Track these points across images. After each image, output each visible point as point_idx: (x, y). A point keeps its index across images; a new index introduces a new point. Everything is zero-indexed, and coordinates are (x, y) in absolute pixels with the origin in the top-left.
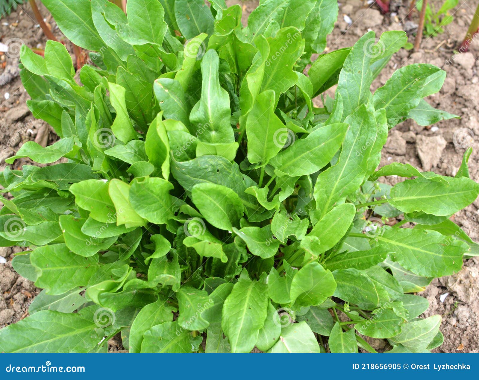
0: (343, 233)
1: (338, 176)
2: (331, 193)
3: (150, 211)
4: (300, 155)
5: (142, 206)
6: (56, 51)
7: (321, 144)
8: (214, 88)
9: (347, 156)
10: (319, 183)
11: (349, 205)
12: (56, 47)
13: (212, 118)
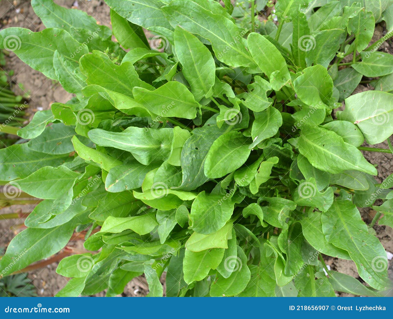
0: (274, 48)
1: (222, 41)
2: (236, 51)
3: (221, 217)
4: (197, 73)
5: (215, 223)
6: (67, 266)
7: (190, 53)
8: (123, 139)
9: (206, 31)
10: (225, 61)
11: (249, 38)
12: (63, 266)
13: (149, 145)
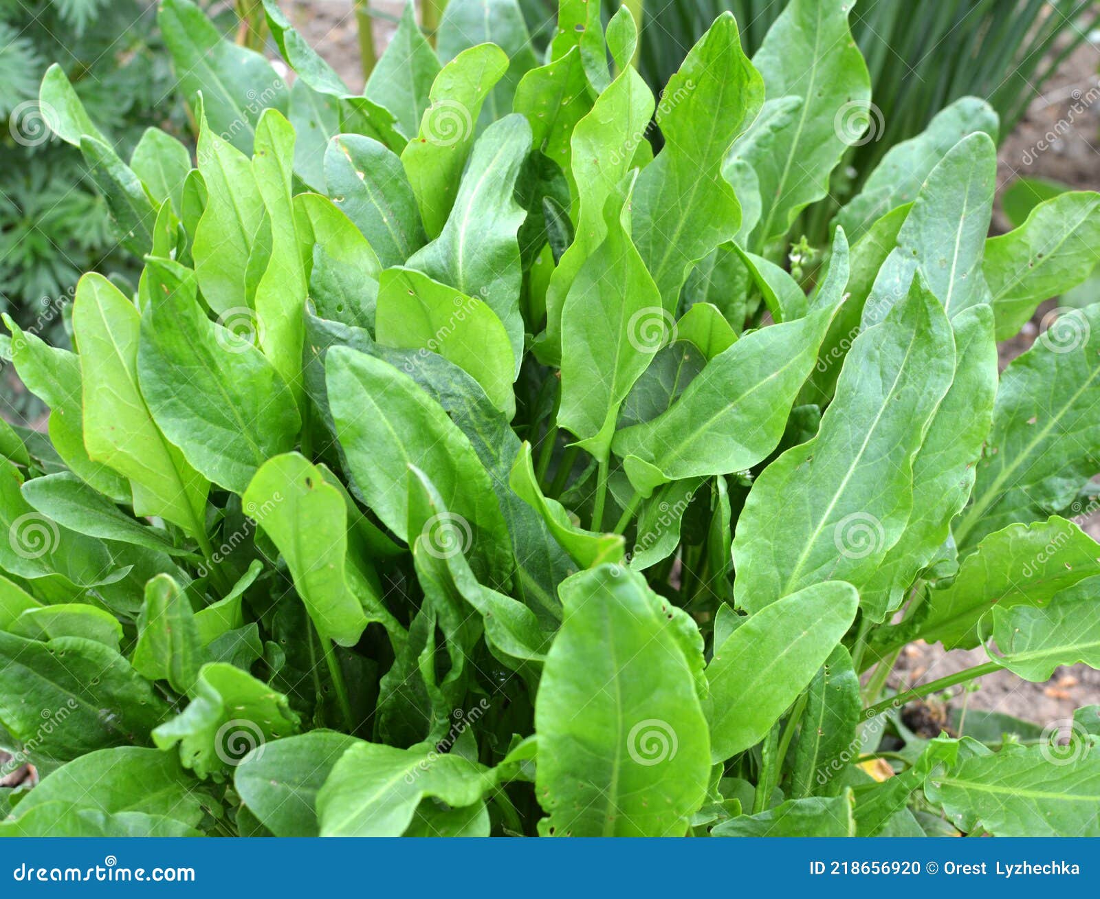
0: (803, 680)
1: (823, 508)
2: (792, 566)
3: (202, 442)
4: (705, 420)
7: (767, 375)
8: (489, 193)
9: (856, 446)
10: (752, 509)
11: (840, 586)
